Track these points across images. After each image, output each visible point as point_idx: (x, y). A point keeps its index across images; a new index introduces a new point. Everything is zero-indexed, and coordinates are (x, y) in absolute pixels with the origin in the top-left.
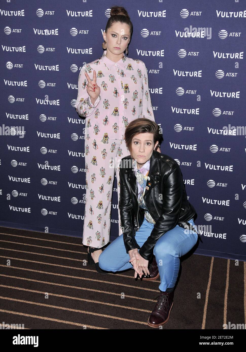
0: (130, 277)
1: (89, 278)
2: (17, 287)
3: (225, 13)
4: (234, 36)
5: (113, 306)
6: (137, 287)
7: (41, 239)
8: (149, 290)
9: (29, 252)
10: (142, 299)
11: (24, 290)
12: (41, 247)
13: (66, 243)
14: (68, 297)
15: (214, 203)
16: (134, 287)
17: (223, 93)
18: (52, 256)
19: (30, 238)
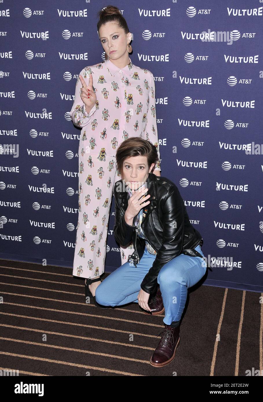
0: (132, 311)
1: (86, 313)
2: (4, 324)
6: (140, 323)
7: (33, 271)
8: (154, 325)
9: (20, 286)
10: (145, 335)
11: (12, 327)
12: (33, 279)
13: (62, 275)
14: (61, 334)
15: (227, 228)
16: (137, 322)
18: (45, 289)
19: (21, 269)
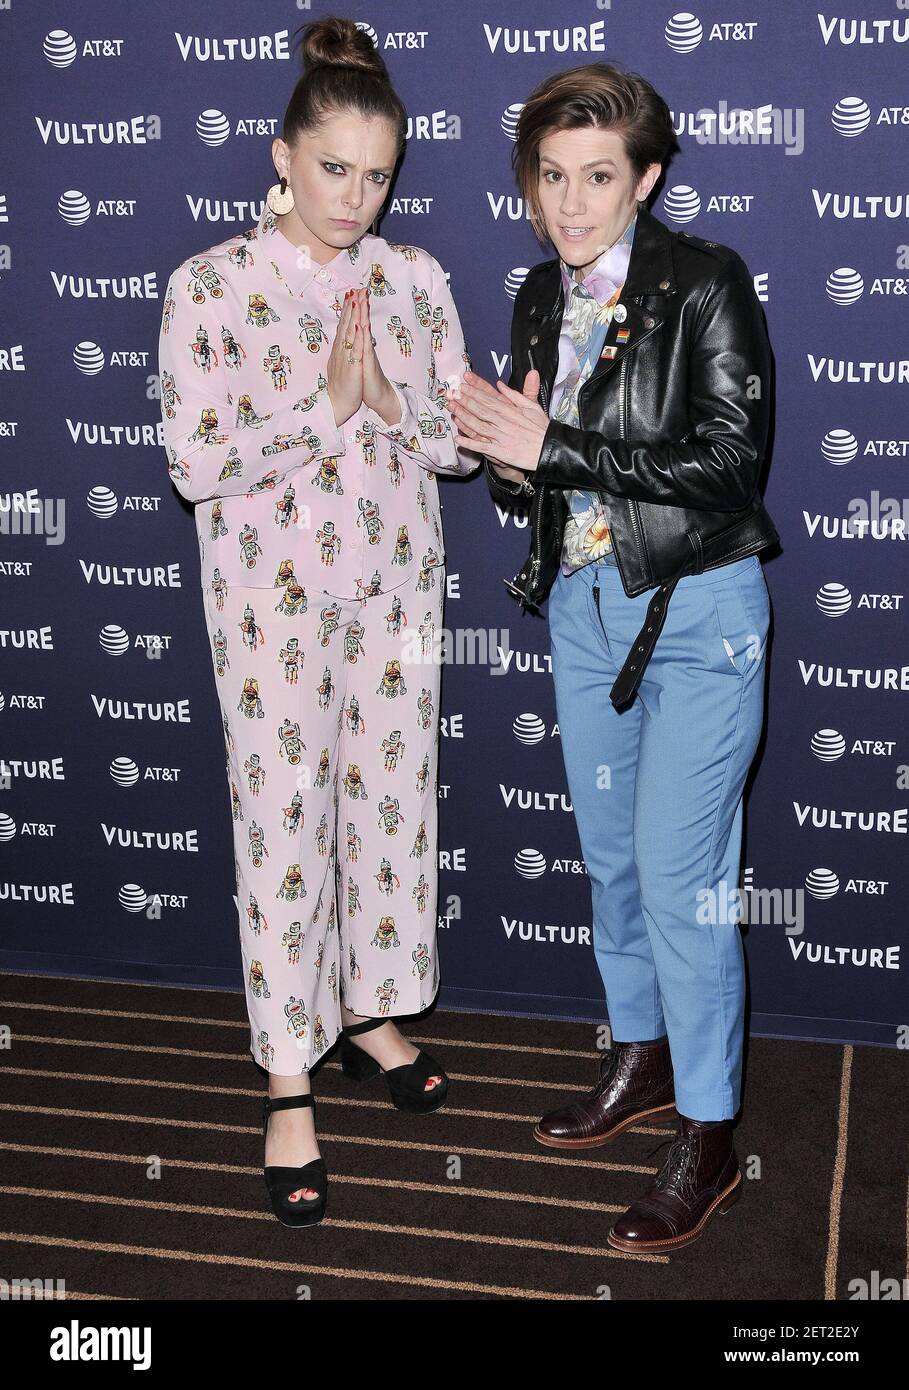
0: (510, 1156)
2: (39, 1234)
3: (854, 23)
4: (895, 122)
5: (450, 1289)
6: (543, 1200)
7: (125, 1014)
11: (69, 1243)
12: (130, 1047)
13: (234, 1024)
14: (255, 1263)
15: (844, 825)
16: (531, 1199)
17: (862, 365)
18: (177, 1086)
19: (78, 1010)
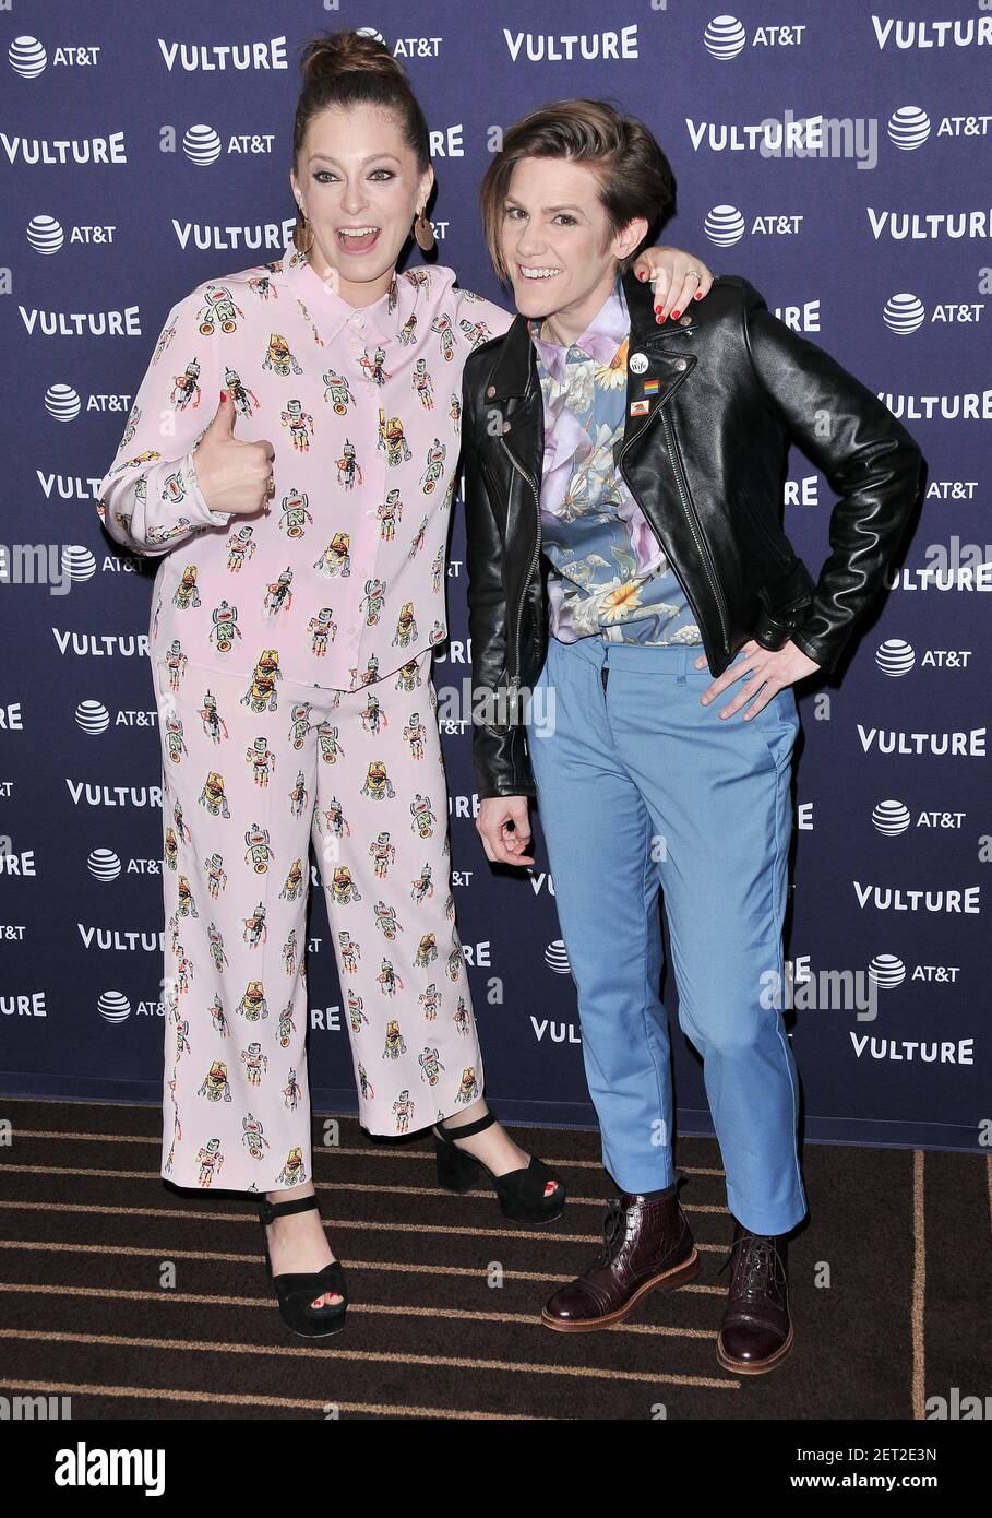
1: (369, 1302)
3: (912, 26)
4: (958, 133)
7: (109, 1137)
8: (653, 1330)
9: (65, 1207)
10: (626, 1376)
17: (924, 399)
19: (55, 1135)
